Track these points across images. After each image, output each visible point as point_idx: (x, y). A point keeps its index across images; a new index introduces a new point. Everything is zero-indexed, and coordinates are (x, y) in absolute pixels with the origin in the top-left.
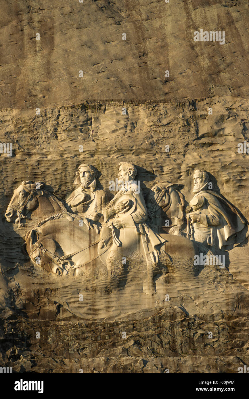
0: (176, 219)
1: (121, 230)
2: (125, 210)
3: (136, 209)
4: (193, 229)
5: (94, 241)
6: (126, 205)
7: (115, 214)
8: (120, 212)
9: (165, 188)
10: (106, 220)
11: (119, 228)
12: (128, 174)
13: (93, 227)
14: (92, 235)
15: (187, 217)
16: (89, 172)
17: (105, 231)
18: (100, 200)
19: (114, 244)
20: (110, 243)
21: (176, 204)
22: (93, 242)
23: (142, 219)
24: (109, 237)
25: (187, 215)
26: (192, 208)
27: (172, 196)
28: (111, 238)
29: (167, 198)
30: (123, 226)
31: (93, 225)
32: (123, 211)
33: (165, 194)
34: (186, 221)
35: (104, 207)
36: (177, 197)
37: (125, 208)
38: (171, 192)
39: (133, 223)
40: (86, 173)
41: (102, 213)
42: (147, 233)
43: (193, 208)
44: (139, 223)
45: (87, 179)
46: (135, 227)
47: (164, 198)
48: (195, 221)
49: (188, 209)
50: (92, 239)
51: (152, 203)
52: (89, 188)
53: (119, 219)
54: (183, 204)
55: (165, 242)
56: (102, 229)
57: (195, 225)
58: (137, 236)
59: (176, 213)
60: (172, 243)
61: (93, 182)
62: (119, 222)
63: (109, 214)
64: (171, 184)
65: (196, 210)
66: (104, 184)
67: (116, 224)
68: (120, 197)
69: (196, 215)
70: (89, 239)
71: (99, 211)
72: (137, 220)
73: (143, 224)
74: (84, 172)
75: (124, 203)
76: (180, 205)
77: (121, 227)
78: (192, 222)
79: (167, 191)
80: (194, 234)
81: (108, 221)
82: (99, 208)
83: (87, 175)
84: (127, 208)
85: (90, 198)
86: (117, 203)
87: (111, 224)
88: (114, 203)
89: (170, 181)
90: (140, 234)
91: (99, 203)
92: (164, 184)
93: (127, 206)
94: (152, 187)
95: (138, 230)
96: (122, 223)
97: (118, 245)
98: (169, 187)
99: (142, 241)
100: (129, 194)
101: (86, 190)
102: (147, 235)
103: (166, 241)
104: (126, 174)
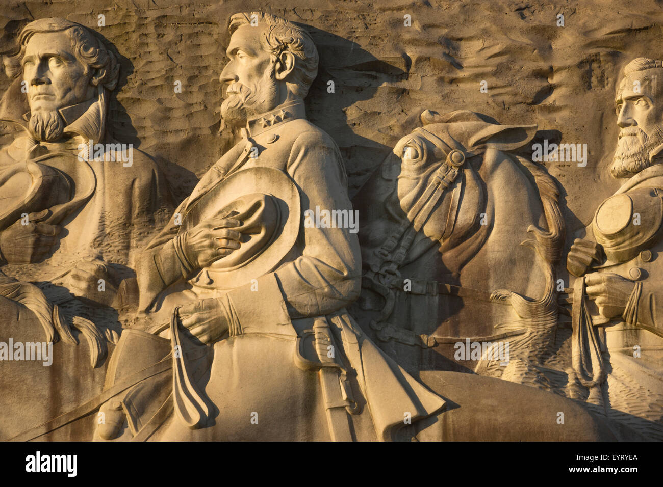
0: (516, 302)
1: (219, 349)
2: (245, 247)
3: (300, 244)
4: (604, 355)
5: (77, 400)
6: (247, 223)
7: (194, 271)
8: (217, 256)
9: (460, 146)
10: (145, 297)
11: (212, 341)
12: (268, 72)
13: (74, 330)
14: (69, 370)
15: (576, 295)
16: (67, 57)
17: (133, 351)
18: (121, 199)
19: (177, 414)
20: (155, 410)
21: (515, 230)
22: (67, 408)
23: (331, 296)
24: (151, 383)
25: (577, 286)
26: (600, 248)
27: (498, 187)
28: (161, 388)
29: (471, 197)
30: (233, 328)
31: (77, 320)
32: (236, 255)
33: (460, 178)
34: (568, 315)
35: (142, 236)
36: (524, 194)
37: (245, 235)
38: (496, 165)
39: (282, 314)
40: (52, 63)
41: (132, 266)
42: (355, 364)
43: (609, 247)
44: (312, 317)
45: (58, 94)
46: (289, 331)
47: (456, 192)
48: (615, 318)
49: (578, 254)
50: (67, 393)
51: (391, 218)
52: (65, 138)
53: (214, 294)
54: (553, 231)
55: (443, 409)
56: (121, 343)
57: (614, 336)
58: (300, 379)
59: (518, 273)
60: (481, 417)
61: (92, 108)
62: (211, 306)
63: (165, 267)
64: (493, 129)
65: (622, 260)
66: (148, 123)
67: (193, 318)
68: (222, 184)
69: (620, 286)
70: (46, 392)
71: (111, 256)
72: (305, 301)
73: (337, 321)
74: (45, 60)
75: (242, 210)
76: (538, 234)
77: (220, 332)
78: (598, 320)
79: (473, 161)
80: (611, 380)
81: (156, 303)
82: (116, 243)
83: (56, 71)
84: (256, 239)
85: (72, 189)
86: (209, 214)
87: (169, 320)
88: (194, 215)
89: (490, 112)
90: (312, 366)
91: (115, 215)
92: (458, 127)
93: (254, 229)
94: (395, 139)
95: (306, 349)
96: (224, 310)
97: (196, 418)
98: (482, 143)
99: (325, 401)
100: (268, 171)
101: (54, 147)
102: (352, 374)
103: (449, 406)
104: (260, 69)
